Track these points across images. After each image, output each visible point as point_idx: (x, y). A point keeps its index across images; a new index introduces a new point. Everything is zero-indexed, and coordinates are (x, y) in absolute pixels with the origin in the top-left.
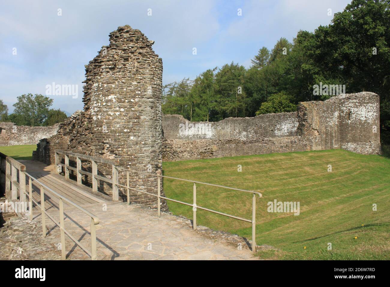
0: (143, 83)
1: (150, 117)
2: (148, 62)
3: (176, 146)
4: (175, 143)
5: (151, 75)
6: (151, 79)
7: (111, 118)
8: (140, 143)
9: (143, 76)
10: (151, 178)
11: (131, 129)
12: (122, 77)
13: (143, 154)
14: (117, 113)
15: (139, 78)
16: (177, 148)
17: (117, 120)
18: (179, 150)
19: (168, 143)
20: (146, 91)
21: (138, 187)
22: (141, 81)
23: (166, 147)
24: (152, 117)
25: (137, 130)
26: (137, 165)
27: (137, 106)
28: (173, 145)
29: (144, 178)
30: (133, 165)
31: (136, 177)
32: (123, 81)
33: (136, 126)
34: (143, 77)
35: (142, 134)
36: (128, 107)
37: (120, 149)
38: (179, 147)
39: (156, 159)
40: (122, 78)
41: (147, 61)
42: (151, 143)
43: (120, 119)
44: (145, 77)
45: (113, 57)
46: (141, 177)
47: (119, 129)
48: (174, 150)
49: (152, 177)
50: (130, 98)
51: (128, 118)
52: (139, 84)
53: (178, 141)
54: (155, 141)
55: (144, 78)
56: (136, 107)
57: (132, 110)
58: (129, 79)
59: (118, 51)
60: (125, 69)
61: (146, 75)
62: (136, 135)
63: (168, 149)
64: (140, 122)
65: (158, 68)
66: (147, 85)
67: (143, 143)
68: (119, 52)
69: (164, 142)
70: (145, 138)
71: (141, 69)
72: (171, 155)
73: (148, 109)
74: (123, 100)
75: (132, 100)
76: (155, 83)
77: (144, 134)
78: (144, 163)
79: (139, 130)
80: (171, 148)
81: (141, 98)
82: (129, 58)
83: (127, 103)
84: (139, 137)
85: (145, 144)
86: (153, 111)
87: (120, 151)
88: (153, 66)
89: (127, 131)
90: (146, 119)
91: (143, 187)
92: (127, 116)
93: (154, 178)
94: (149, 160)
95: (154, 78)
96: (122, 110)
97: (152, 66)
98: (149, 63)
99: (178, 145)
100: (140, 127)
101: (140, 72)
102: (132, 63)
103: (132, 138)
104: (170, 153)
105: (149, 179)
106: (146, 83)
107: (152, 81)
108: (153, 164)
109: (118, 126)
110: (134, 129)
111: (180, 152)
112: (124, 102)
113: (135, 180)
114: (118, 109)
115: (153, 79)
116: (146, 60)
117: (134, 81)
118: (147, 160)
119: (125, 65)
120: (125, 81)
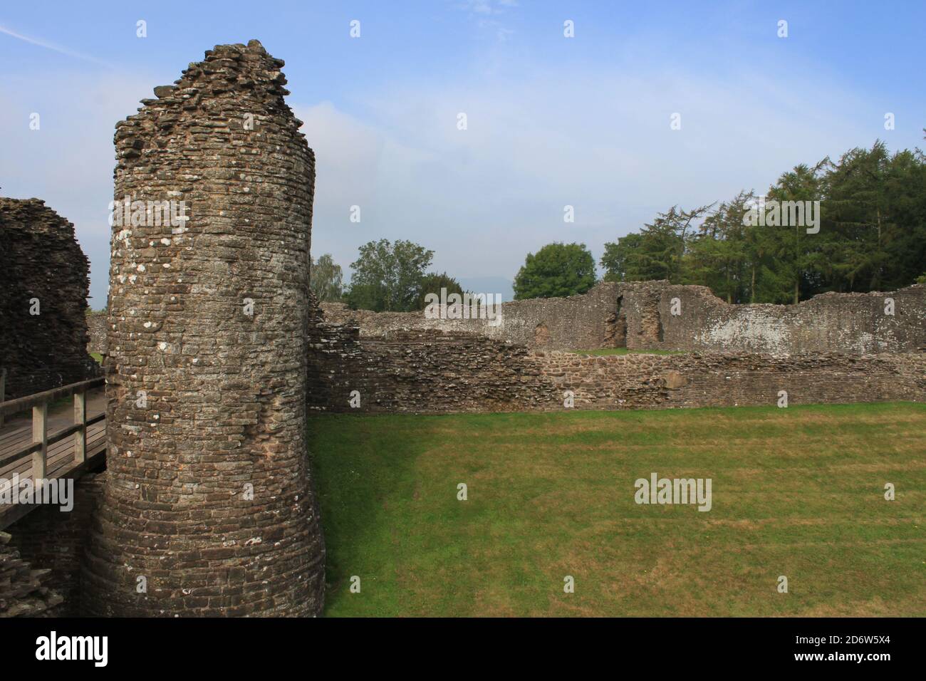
0: (201, 191)
1: (224, 289)
2: (220, 130)
5: (229, 167)
6: (230, 179)
7: (121, 291)
8: (187, 361)
9: (202, 171)
10: (225, 463)
11: (162, 321)
12: (145, 179)
13: (195, 394)
14: (133, 278)
15: (187, 177)
17: (132, 297)
20: (207, 213)
21: (179, 484)
22: (195, 186)
24: (230, 289)
25: (179, 325)
26: (176, 424)
27: (178, 256)
29: (195, 461)
30: (166, 422)
31: (171, 456)
32: (148, 188)
33: (175, 313)
34: (199, 175)
35: (194, 336)
36: (155, 260)
37: (135, 376)
39: (244, 407)
40: (146, 182)
41: (216, 130)
42: (223, 361)
43: (137, 293)
44: (205, 174)
45: (138, 125)
46: (188, 457)
47: (136, 319)
49: (225, 460)
50: (159, 236)
51: (154, 292)
52: (187, 195)
54: (243, 358)
55: (205, 178)
56: (176, 259)
57: (164, 269)
58: (160, 182)
59: (155, 109)
60: (162, 155)
61: (210, 169)
62: (174, 338)
64: (187, 303)
65: (261, 148)
66: (213, 196)
67: (195, 361)
68: (159, 112)
70: (201, 347)
71: (196, 153)
73: (217, 263)
74: (143, 240)
75: (165, 241)
76: (246, 190)
77: (200, 336)
78: (196, 418)
79: (182, 324)
81: (191, 235)
82: (176, 126)
83: (151, 249)
84: (183, 343)
85: (201, 364)
86: (236, 271)
87: (134, 380)
88: (241, 143)
89: (151, 326)
90: (206, 293)
91: (195, 487)
92: (152, 286)
93: (234, 464)
94: (216, 410)
95: (242, 176)
96: (141, 268)
97: (235, 142)
98: (222, 133)
100: (187, 317)
101: (192, 160)
102: (179, 136)
103: (162, 346)
105: (216, 465)
106: (210, 190)
107: (231, 185)
108: (233, 423)
109: (132, 312)
110: (169, 322)
112: (147, 246)
113: (169, 464)
114: (133, 265)
115: (236, 177)
116: (211, 127)
117: (171, 187)
118: (210, 410)
119: (162, 145)
120: (150, 188)
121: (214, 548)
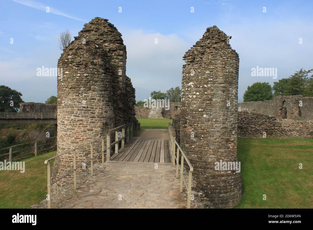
0: (215, 72)
1: (222, 100)
2: (220, 54)
3: (285, 125)
4: (284, 122)
5: (223, 65)
6: (223, 68)
7: (190, 100)
8: (212, 120)
9: (215, 66)
10: (221, 150)
11: (204, 109)
12: (198, 68)
13: (214, 130)
14: (195, 96)
15: (211, 67)
16: (286, 127)
17: (194, 102)
18: (287, 128)
19: (277, 122)
20: (217, 78)
21: (209, 155)
22: (213, 70)
23: (274, 125)
24: (223, 100)
25: (210, 110)
26: (208, 138)
27: (209, 90)
28: (282, 124)
29: (214, 149)
30: (205, 137)
31: (207, 147)
32: (199, 71)
33: (208, 106)
34: (214, 67)
35: (214, 113)
36: (202, 91)
37: (196, 124)
38: (288, 126)
39: (227, 134)
40: (198, 69)
41: (219, 54)
42: (222, 120)
43: (196, 101)
44: (216, 67)
45: (193, 52)
46: (212, 148)
47: (196, 108)
48: (282, 129)
49: (222, 149)
50: (204, 84)
51: (202, 100)
52: (211, 73)
53: (287, 121)
54: (226, 119)
55: (216, 68)
56: (208, 91)
57: (205, 94)
58: (203, 69)
59: (197, 48)
60: (202, 61)
61: (218, 65)
62: (208, 114)
63: (276, 128)
64: (212, 104)
65: (230, 59)
66: (219, 73)
67: (214, 120)
68: (198, 48)
69: (273, 121)
70: (216, 116)
71: (214, 61)
72: (279, 133)
73: (220, 92)
74: (198, 86)
75: (205, 86)
76: (227, 71)
77: (216, 113)
78: (214, 136)
79: (211, 109)
80: (280, 127)
81: (213, 84)
82: (205, 53)
83: (201, 88)
84: (211, 115)
85: (216, 121)
86: (225, 94)
87: (195, 125)
88: (225, 57)
89: (201, 110)
90: (217, 101)
91: (213, 156)
92: (201, 99)
93: (224, 150)
94: (220, 134)
95: (226, 67)
96: (198, 93)
97: (224, 57)
98: (220, 55)
99: (287, 124)
100: (212, 107)
101: (213, 63)
102: (207, 56)
103: (205, 116)
104: (278, 130)
105: (219, 150)
106: (218, 71)
107: (223, 70)
108: (224, 138)
109: (195, 106)
110: (207, 109)
111: (289, 130)
112: (199, 87)
113: (206, 150)
114: (195, 93)
115: (225, 67)
116: (218, 53)
117: (207, 70)
118: (218, 134)
119: (201, 58)
120: (200, 71)
121: (219, 174)
